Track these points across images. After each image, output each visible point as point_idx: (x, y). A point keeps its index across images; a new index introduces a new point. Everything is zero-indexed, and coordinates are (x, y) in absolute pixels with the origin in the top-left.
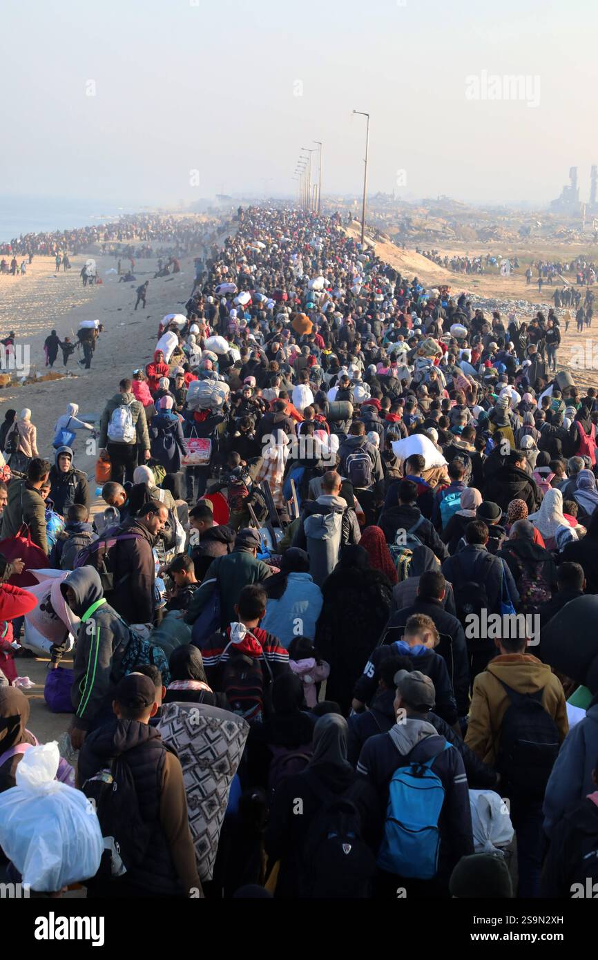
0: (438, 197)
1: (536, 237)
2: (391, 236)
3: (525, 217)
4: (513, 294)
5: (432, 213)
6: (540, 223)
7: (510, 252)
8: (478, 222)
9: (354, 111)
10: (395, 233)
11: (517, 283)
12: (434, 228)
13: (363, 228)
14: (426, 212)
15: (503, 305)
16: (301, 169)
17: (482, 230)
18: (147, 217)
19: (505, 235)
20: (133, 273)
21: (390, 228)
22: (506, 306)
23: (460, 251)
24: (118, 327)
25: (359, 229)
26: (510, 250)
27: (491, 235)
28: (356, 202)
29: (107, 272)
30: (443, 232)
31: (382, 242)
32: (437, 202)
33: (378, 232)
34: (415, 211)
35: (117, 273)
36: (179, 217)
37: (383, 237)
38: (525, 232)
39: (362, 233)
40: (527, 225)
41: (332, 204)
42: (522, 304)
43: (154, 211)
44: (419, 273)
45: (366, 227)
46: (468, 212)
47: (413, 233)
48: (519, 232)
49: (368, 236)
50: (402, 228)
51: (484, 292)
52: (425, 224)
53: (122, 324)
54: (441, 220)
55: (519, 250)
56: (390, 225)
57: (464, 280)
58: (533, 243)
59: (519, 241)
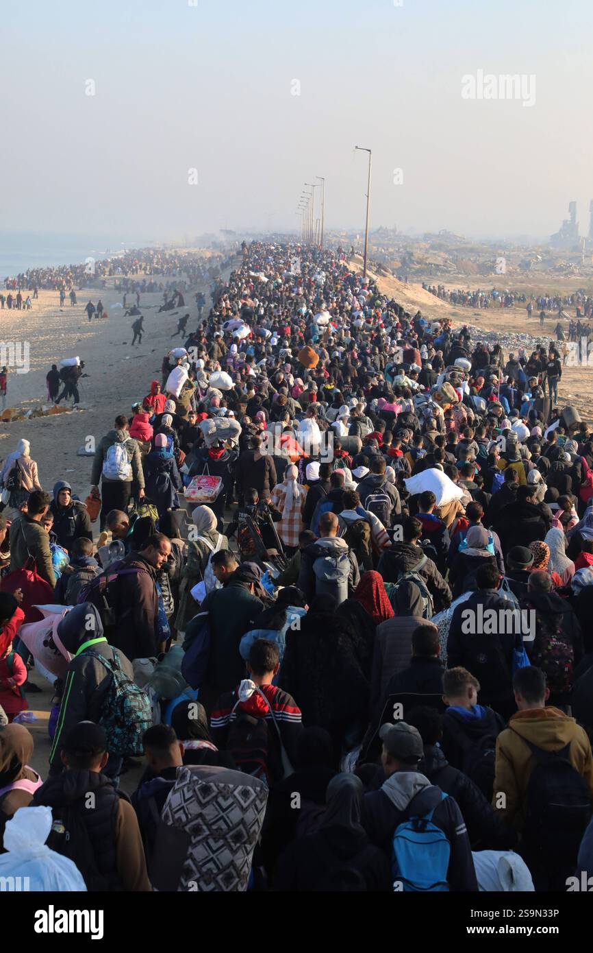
0: (440, 232)
1: (536, 270)
2: (393, 270)
3: (526, 250)
4: (514, 327)
5: (433, 247)
6: (540, 257)
7: (510, 285)
8: (479, 256)
9: (357, 147)
10: (397, 267)
11: (518, 316)
12: (436, 263)
13: (365, 262)
14: (427, 247)
15: (505, 338)
16: (304, 204)
17: (483, 263)
18: (152, 252)
20: (139, 307)
21: (392, 262)
22: (507, 339)
23: (461, 285)
24: (123, 361)
25: (361, 263)
26: (510, 283)
27: (491, 268)
28: (358, 237)
29: (113, 306)
30: (444, 266)
31: (385, 276)
32: (439, 236)
33: (380, 266)
34: (416, 245)
35: (122, 307)
36: (183, 252)
37: (386, 271)
38: (525, 265)
39: (365, 267)
40: (528, 259)
41: (335, 239)
42: (523, 337)
43: (158, 245)
44: (421, 306)
45: (368, 261)
46: (469, 246)
47: (415, 266)
48: (519, 265)
49: (370, 270)
50: (404, 262)
51: (485, 324)
52: (427, 258)
53: (127, 358)
54: (442, 254)
55: (519, 284)
56: (392, 259)
57: (466, 313)
58: (534, 276)
59: (520, 275)
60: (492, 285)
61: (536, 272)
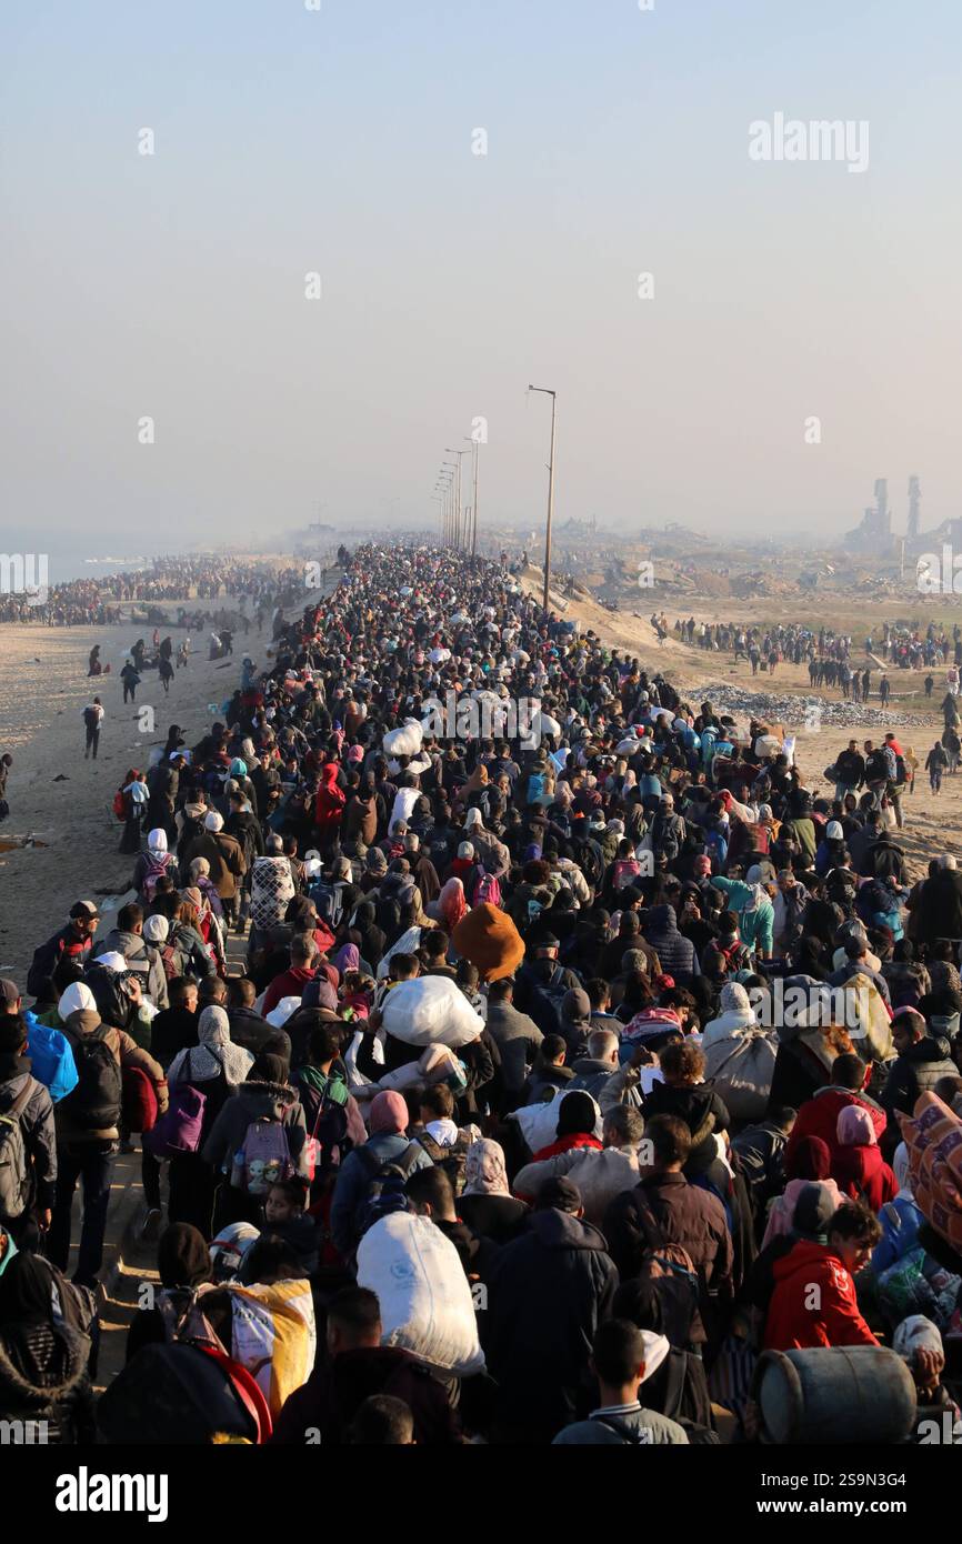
0: (666, 528)
1: (825, 590)
2: (591, 588)
3: (807, 557)
4: (796, 685)
5: (655, 553)
6: (831, 569)
7: (785, 614)
8: (731, 566)
9: (531, 387)
10: (598, 585)
12: (662, 577)
13: (546, 577)
14: (647, 550)
15: (782, 705)
16: (445, 482)
17: (739, 578)
19: (775, 587)
21: (590, 576)
22: (786, 706)
23: (704, 612)
24: (130, 750)
25: (539, 579)
26: (784, 611)
27: (753, 586)
28: (534, 535)
30: (675, 584)
31: (578, 600)
32: (665, 534)
33: (570, 583)
34: (628, 547)
36: (250, 561)
37: (580, 592)
38: (808, 581)
39: (546, 585)
40: (812, 571)
41: (495, 539)
44: (640, 651)
45: (551, 576)
46: (715, 550)
47: (627, 583)
48: (799, 582)
49: (555, 589)
50: (609, 576)
51: (748, 682)
53: (138, 744)
54: (672, 563)
55: (798, 612)
56: (591, 572)
57: (714, 661)
58: (824, 599)
59: (799, 597)
60: (753, 613)
61: (826, 593)
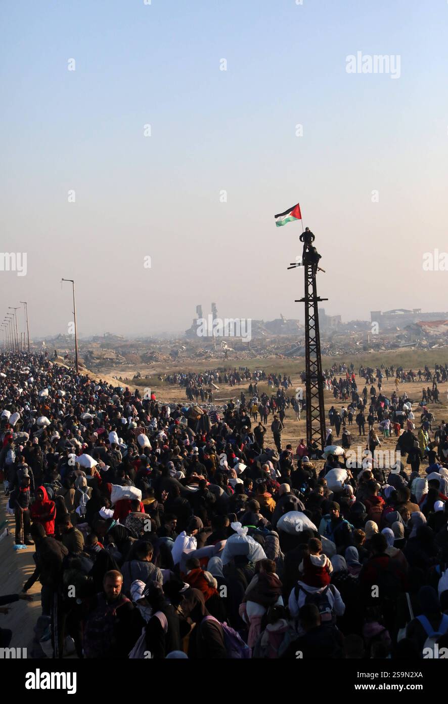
0: (104, 334)
1: (183, 357)
3: (171, 343)
5: (102, 346)
6: (184, 347)
8: (139, 350)
12: (110, 357)
14: (99, 346)
17: (144, 355)
19: (161, 358)
26: (168, 368)
27: (151, 358)
28: (44, 343)
30: (117, 359)
32: (104, 338)
38: (174, 354)
40: (175, 349)
47: (94, 361)
48: (170, 354)
50: (85, 359)
52: (103, 355)
54: (113, 351)
55: (175, 368)
58: (183, 361)
59: (172, 361)
60: (154, 370)
